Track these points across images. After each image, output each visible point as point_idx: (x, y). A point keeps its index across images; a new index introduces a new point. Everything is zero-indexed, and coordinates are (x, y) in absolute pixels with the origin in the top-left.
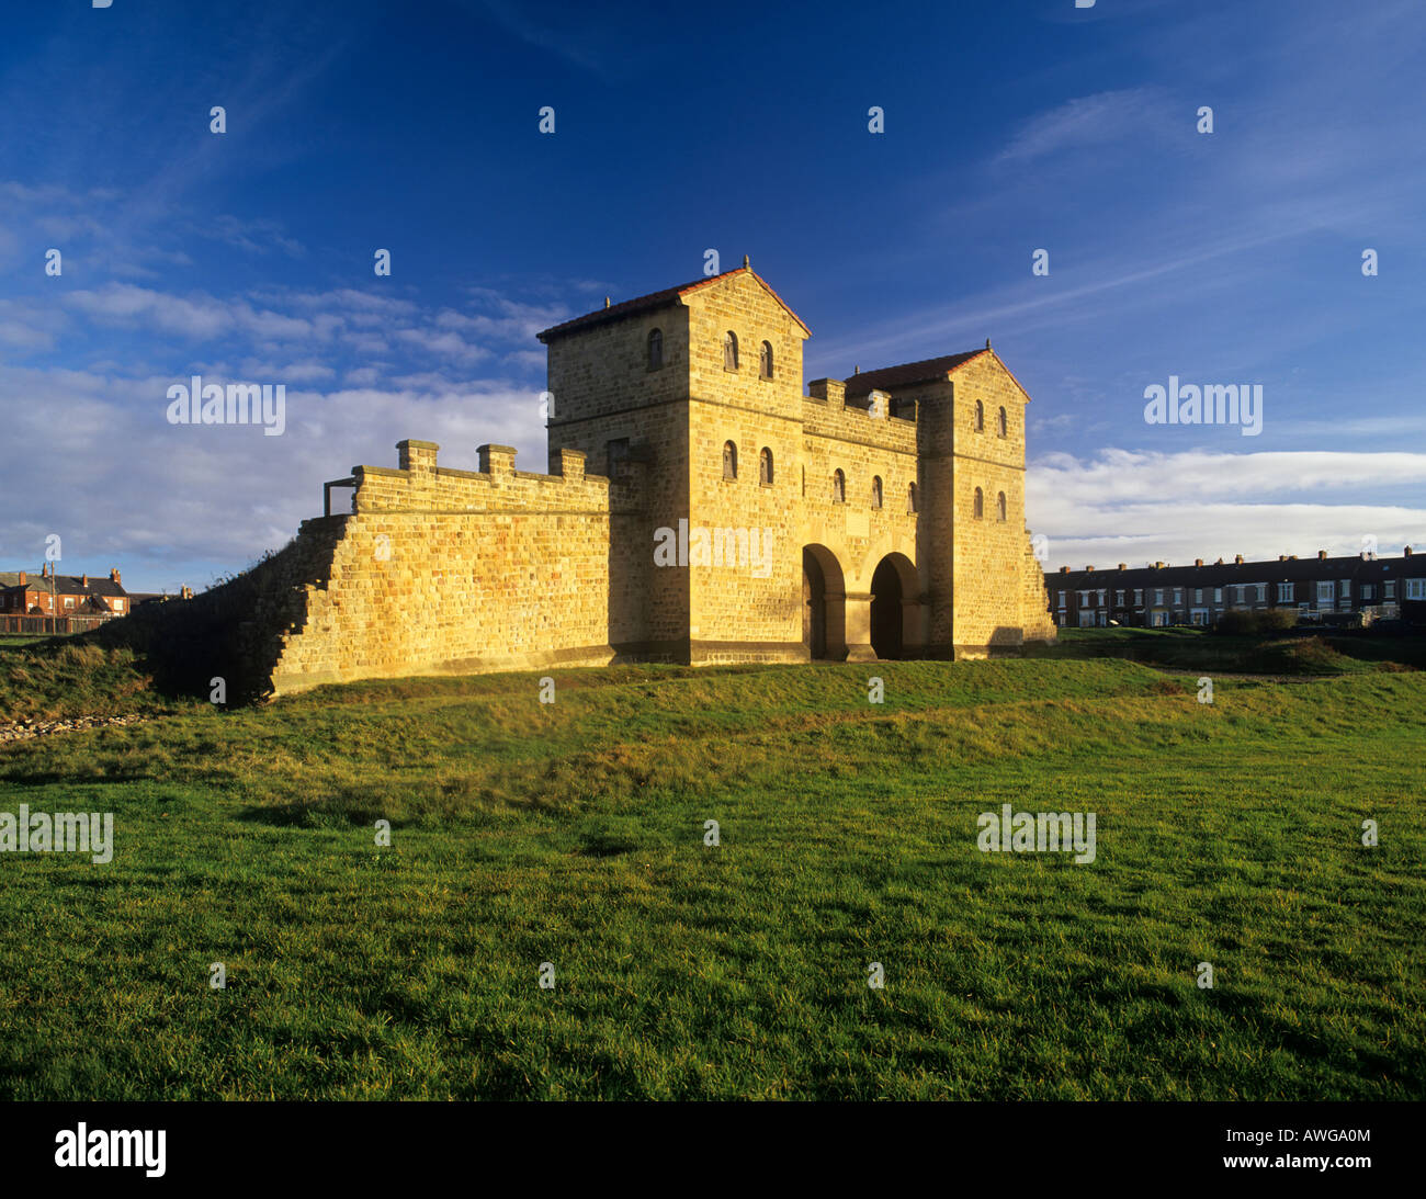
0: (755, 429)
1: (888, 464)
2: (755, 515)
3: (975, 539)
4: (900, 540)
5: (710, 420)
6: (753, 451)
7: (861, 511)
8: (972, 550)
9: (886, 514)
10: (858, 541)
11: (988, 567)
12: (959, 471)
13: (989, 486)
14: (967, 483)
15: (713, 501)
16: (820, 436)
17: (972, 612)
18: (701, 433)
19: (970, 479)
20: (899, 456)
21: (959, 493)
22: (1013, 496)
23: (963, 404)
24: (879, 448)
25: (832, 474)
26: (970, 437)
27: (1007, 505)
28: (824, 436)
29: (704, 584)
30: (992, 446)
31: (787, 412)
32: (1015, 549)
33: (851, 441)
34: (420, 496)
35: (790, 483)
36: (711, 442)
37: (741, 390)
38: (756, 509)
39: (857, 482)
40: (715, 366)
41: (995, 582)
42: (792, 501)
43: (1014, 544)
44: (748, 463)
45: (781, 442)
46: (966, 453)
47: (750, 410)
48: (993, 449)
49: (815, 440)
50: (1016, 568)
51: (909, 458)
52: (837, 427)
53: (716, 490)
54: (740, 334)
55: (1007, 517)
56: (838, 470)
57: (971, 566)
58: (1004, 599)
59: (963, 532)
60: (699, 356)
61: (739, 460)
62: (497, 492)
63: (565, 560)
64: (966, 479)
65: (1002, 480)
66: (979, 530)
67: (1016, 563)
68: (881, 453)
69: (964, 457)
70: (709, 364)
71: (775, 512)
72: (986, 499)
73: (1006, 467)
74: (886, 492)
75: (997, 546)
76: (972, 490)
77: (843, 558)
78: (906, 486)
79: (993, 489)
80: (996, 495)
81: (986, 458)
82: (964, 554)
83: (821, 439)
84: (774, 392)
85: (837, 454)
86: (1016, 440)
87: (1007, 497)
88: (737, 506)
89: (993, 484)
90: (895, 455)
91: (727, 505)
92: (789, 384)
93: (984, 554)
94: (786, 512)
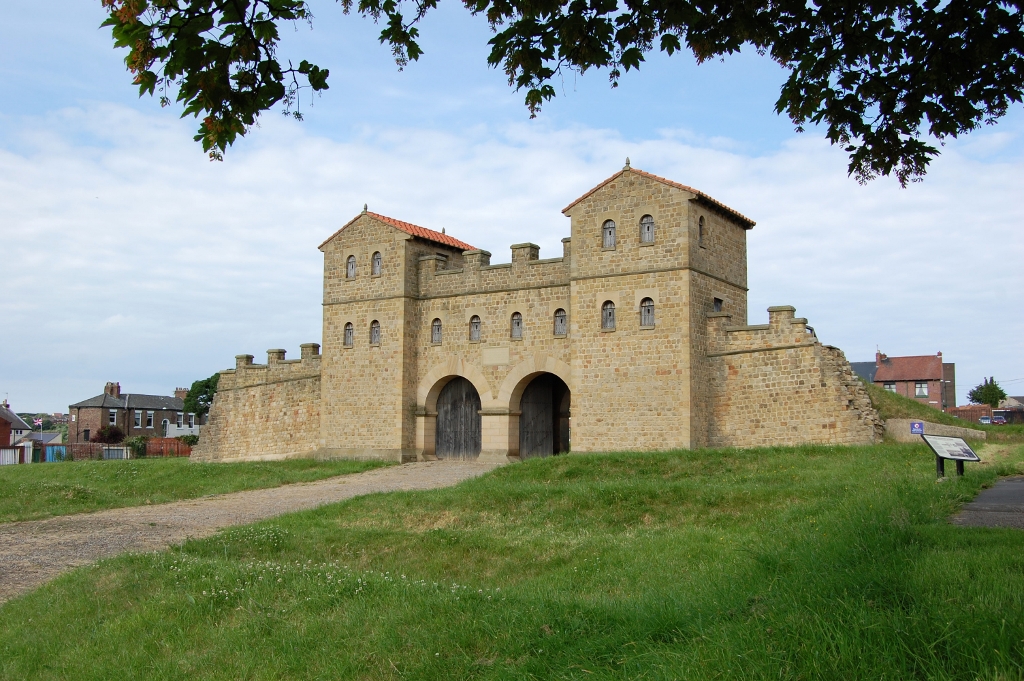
0: (366, 311)
1: (528, 300)
2: (366, 366)
3: (604, 351)
4: (546, 359)
5: (336, 314)
6: (365, 325)
7: (499, 344)
8: (600, 361)
9: (527, 343)
10: (496, 367)
11: (625, 375)
12: (578, 293)
13: (626, 297)
14: (591, 301)
15: (337, 363)
16: (456, 296)
17: (599, 421)
18: (330, 323)
19: (594, 295)
20: (543, 291)
21: (579, 312)
22: (668, 299)
23: (585, 231)
24: (517, 290)
25: (468, 321)
26: (596, 258)
27: (656, 310)
28: (459, 295)
29: (330, 413)
30: (630, 258)
31: (392, 293)
32: (673, 352)
33: (486, 292)
34: (240, 380)
35: (394, 340)
36: (336, 327)
37: (358, 289)
38: (367, 362)
39: (494, 322)
40: (340, 281)
41: (638, 389)
42: (395, 352)
43: (671, 347)
44: (361, 334)
45: (387, 314)
46: (590, 274)
47: (363, 300)
48: (633, 260)
49: (452, 300)
50: (674, 372)
51: (555, 289)
52: (473, 285)
53: (338, 355)
54: (357, 255)
55: (657, 322)
56: (475, 317)
57: (597, 376)
58: (654, 404)
59: (586, 346)
60: (330, 278)
61: (355, 333)
62: (271, 373)
63: (301, 404)
64: (588, 297)
65: (647, 287)
66: (610, 341)
67: (675, 366)
68: (521, 293)
69: (584, 278)
70: (336, 281)
71: (381, 362)
72: (620, 310)
73: (654, 272)
74: (527, 324)
75: (641, 353)
76: (599, 306)
77: (479, 383)
78: (552, 314)
79: (633, 298)
80: (637, 303)
81: (620, 271)
82: (586, 367)
83: (458, 298)
84: (382, 283)
85: (473, 305)
86: (673, 241)
87: (656, 302)
88: (354, 363)
89: (633, 293)
90: (537, 291)
91: (346, 362)
92: (394, 274)
93: (618, 363)
94: (390, 360)
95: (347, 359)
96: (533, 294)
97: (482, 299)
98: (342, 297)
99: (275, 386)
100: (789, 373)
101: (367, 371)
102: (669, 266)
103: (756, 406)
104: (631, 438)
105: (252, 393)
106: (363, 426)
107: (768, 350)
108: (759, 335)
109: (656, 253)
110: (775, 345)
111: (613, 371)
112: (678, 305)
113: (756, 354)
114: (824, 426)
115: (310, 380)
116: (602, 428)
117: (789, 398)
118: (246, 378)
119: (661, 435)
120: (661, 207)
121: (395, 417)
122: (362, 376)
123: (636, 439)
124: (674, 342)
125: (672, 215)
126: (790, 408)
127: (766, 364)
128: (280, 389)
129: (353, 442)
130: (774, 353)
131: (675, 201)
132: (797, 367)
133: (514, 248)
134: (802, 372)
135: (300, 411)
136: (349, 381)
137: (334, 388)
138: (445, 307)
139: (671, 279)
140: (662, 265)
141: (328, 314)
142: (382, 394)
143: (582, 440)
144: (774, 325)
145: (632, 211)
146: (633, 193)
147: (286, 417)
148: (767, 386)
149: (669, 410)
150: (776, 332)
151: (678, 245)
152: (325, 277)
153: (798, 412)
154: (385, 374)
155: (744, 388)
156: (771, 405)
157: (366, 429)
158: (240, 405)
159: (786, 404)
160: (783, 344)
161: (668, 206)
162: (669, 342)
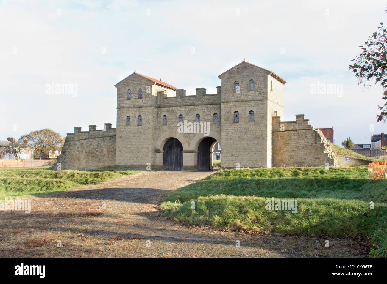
0: (136, 112)
1: (202, 109)
2: (136, 133)
3: (234, 129)
5: (123, 112)
6: (135, 117)
8: (233, 133)
10: (189, 135)
11: (243, 139)
12: (224, 108)
13: (243, 110)
14: (229, 111)
15: (123, 131)
16: (173, 107)
17: (232, 155)
18: (120, 116)
19: (231, 109)
20: (208, 106)
21: (224, 115)
22: (259, 111)
23: (227, 84)
24: (198, 105)
25: (178, 116)
26: (231, 95)
27: (255, 115)
28: (174, 107)
29: (120, 151)
30: (245, 95)
31: (147, 105)
32: (261, 130)
33: (185, 106)
34: (76, 137)
35: (148, 123)
36: (122, 117)
37: (132, 103)
38: (136, 132)
39: (188, 117)
40: (124, 99)
41: (248, 144)
42: (148, 128)
43: (260, 129)
44: (134, 121)
45: (145, 113)
46: (229, 100)
47: (134, 107)
48: (246, 96)
49: (171, 109)
50: (261, 138)
51: (214, 106)
52: (180, 103)
53: (124, 129)
54: (132, 90)
55: (255, 119)
56: (181, 115)
57: (231, 139)
58: (254, 150)
59: (227, 128)
60: (120, 98)
61: (131, 120)
62: (90, 135)
63: (105, 147)
64: (228, 110)
65: (251, 106)
66: (237, 126)
67: (262, 136)
68: (200, 107)
69: (227, 102)
70: (122, 99)
71: (143, 132)
72: (241, 114)
73: (254, 101)
74: (202, 119)
75: (248, 131)
76: (233, 113)
77: (182, 140)
78: (212, 115)
79: (246, 110)
80: (248, 112)
81: (241, 100)
82: (227, 135)
83: (174, 108)
84: (143, 101)
85: (180, 111)
86: (262, 89)
87: (255, 112)
88: (130, 131)
89: (246, 108)
90: (206, 106)
91: (127, 132)
92: (147, 98)
93: (240, 134)
94: (146, 131)
95: (128, 130)
96: (204, 107)
97: (184, 108)
98: (125, 106)
99: (92, 140)
100: (303, 139)
101: (136, 135)
102: (260, 98)
103: (291, 151)
104: (245, 162)
105: (82, 142)
106: (134, 156)
107: (295, 130)
108: (292, 125)
109: (255, 94)
110: (298, 128)
111: (238, 137)
112: (263, 113)
113: (291, 132)
114: (316, 158)
115: (109, 138)
116: (233, 158)
117: (303, 148)
118: (79, 136)
119: (256, 161)
120: (257, 77)
121: (148, 153)
122: (134, 137)
123: (246, 162)
124: (261, 127)
125: (261, 80)
126: (304, 152)
127: (295, 135)
128: (95, 141)
129: (130, 162)
130: (298, 132)
131: (263, 75)
132: (306, 137)
133: (197, 89)
134: (308, 138)
135: (104, 150)
136: (128, 139)
137: (122, 141)
138: (168, 111)
139: (261, 104)
140: (257, 98)
141: (119, 112)
142: (143, 144)
143: (225, 162)
144: (298, 121)
145: (246, 78)
146: (247, 71)
147: (97, 152)
148: (295, 143)
149: (259, 152)
150: (299, 124)
151: (264, 91)
152: (117, 98)
153: (306, 153)
154: (144, 136)
155: (286, 144)
156: (296, 150)
157: (136, 157)
158: (76, 147)
159: (302, 150)
160: (301, 128)
161: (260, 76)
162: (260, 127)
